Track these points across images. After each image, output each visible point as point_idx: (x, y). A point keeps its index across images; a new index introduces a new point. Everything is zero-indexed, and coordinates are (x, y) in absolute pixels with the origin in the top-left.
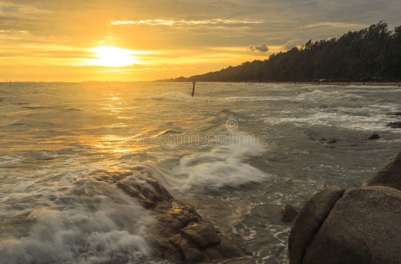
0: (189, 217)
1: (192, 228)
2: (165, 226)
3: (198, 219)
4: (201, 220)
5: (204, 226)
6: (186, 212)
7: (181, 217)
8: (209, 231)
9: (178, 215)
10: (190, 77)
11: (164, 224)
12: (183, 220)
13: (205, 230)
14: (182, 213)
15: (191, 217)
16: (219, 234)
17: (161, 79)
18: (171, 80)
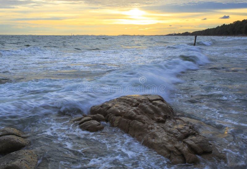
0: (189, 132)
1: (191, 140)
2: (172, 136)
3: (196, 133)
4: (198, 135)
5: (200, 139)
6: (187, 128)
7: (183, 131)
8: (204, 143)
9: (181, 130)
10: (193, 32)
11: (172, 135)
12: (185, 134)
13: (201, 142)
14: (184, 128)
15: (191, 132)
16: (211, 146)
17: (172, 33)
18: (179, 34)
